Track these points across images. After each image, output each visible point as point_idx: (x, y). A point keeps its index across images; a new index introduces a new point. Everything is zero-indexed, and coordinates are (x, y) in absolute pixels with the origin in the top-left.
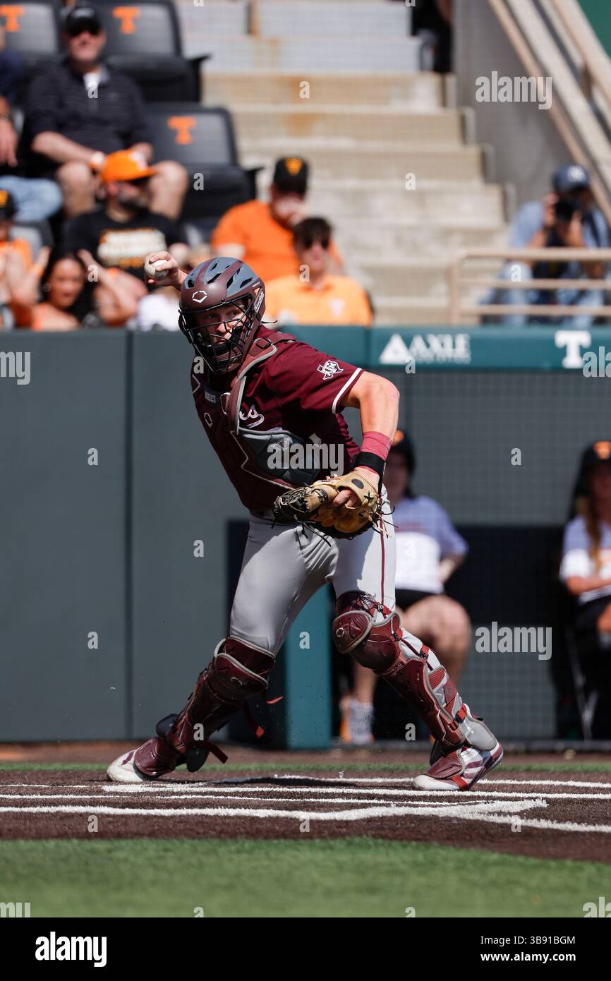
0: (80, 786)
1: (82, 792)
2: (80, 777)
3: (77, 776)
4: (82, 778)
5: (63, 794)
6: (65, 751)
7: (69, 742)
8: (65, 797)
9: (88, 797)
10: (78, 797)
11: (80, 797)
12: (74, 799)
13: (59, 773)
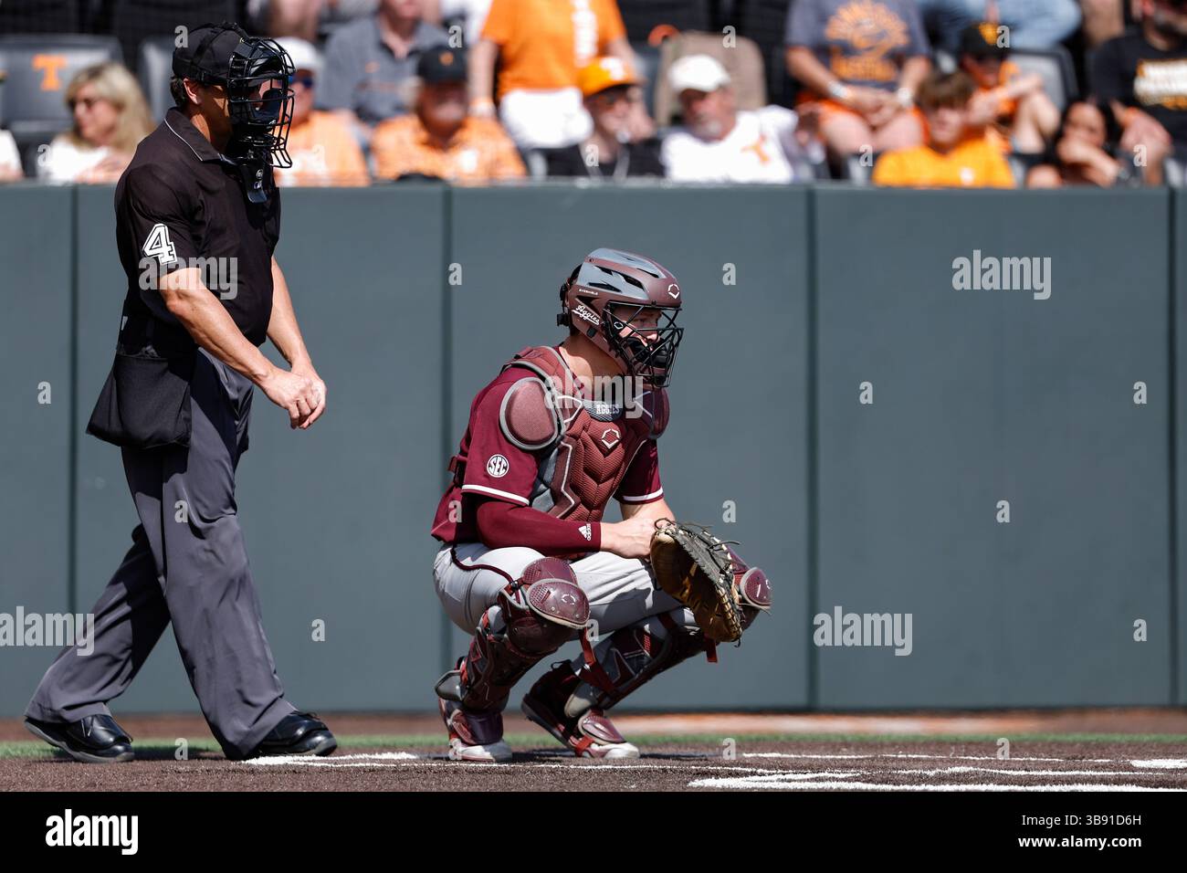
0: (1103, 761)
1: (1104, 767)
2: (1104, 749)
3: (1101, 749)
4: (1106, 750)
5: (1080, 769)
6: (1092, 720)
7: (1100, 708)
8: (1083, 773)
9: (1112, 773)
10: (1099, 773)
11: (1102, 773)
12: (1094, 776)
13: (1078, 745)
